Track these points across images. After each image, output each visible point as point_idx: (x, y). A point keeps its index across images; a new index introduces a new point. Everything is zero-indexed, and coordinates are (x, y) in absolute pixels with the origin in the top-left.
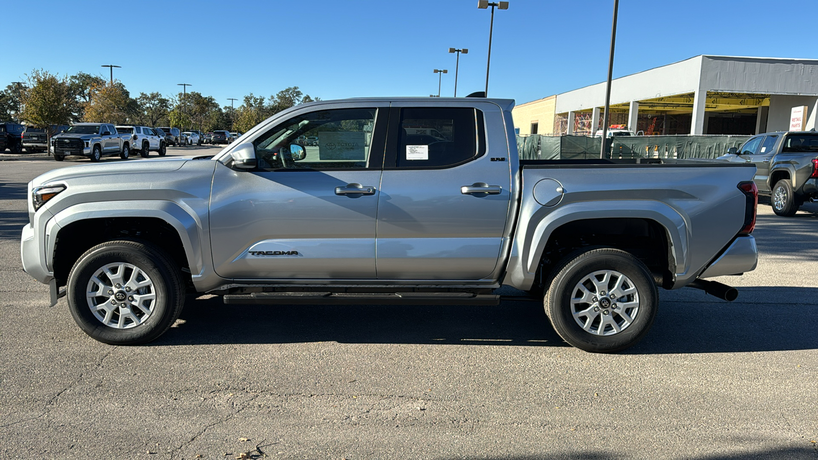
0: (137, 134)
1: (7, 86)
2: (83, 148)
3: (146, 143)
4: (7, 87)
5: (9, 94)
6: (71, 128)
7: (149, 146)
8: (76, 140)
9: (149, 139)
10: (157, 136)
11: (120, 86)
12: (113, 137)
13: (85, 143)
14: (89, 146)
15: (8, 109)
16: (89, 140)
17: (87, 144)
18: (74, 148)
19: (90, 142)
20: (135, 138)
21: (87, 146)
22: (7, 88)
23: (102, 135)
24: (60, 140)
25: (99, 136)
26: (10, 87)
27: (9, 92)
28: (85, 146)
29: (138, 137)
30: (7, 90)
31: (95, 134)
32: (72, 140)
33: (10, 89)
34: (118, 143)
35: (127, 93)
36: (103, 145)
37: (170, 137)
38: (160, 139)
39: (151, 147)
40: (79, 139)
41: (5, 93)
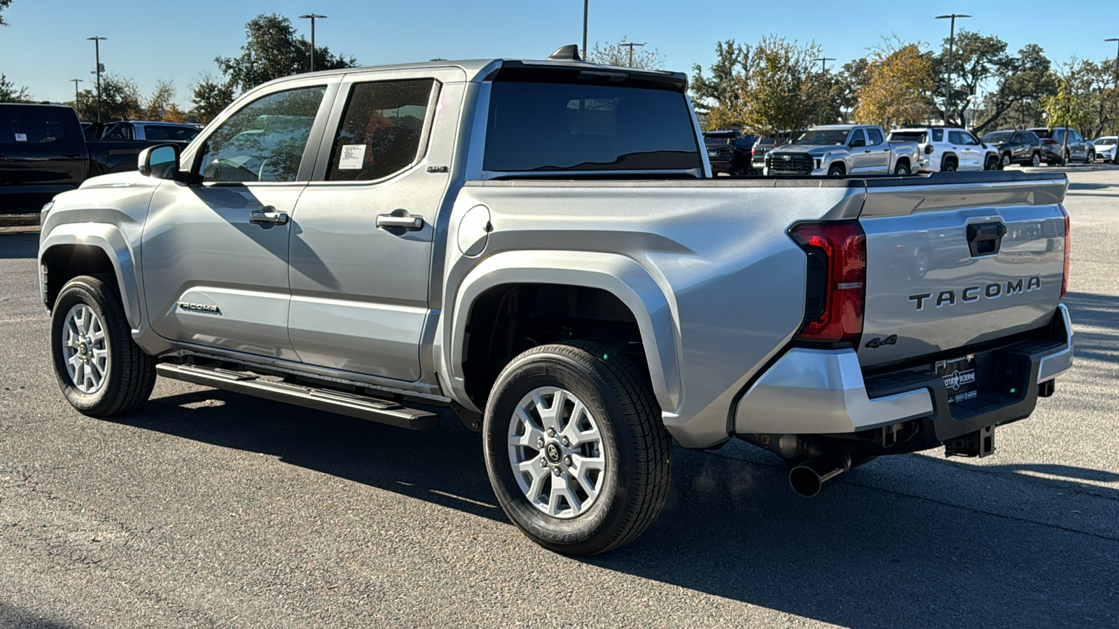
0: (933, 143)
1: (843, 65)
2: (811, 169)
3: (950, 161)
4: (844, 67)
5: (846, 78)
6: (804, 135)
7: (956, 165)
8: (802, 157)
9: (960, 151)
10: (980, 146)
11: (1034, 49)
12: (874, 149)
13: (815, 162)
14: (822, 166)
15: (841, 105)
16: (822, 155)
17: (819, 162)
18: (799, 169)
19: (823, 159)
20: (928, 150)
21: (818, 166)
22: (843, 69)
23: (851, 146)
24: (777, 157)
25: (846, 149)
26: (847, 67)
27: (846, 74)
28: (815, 167)
29: (935, 148)
30: (843, 73)
31: (838, 144)
32: (795, 157)
33: (848, 71)
34: (884, 160)
35: (1045, 64)
36: (849, 164)
37: (1052, 148)
38: (986, 151)
39: (964, 167)
40: (806, 154)
41: (840, 78)
